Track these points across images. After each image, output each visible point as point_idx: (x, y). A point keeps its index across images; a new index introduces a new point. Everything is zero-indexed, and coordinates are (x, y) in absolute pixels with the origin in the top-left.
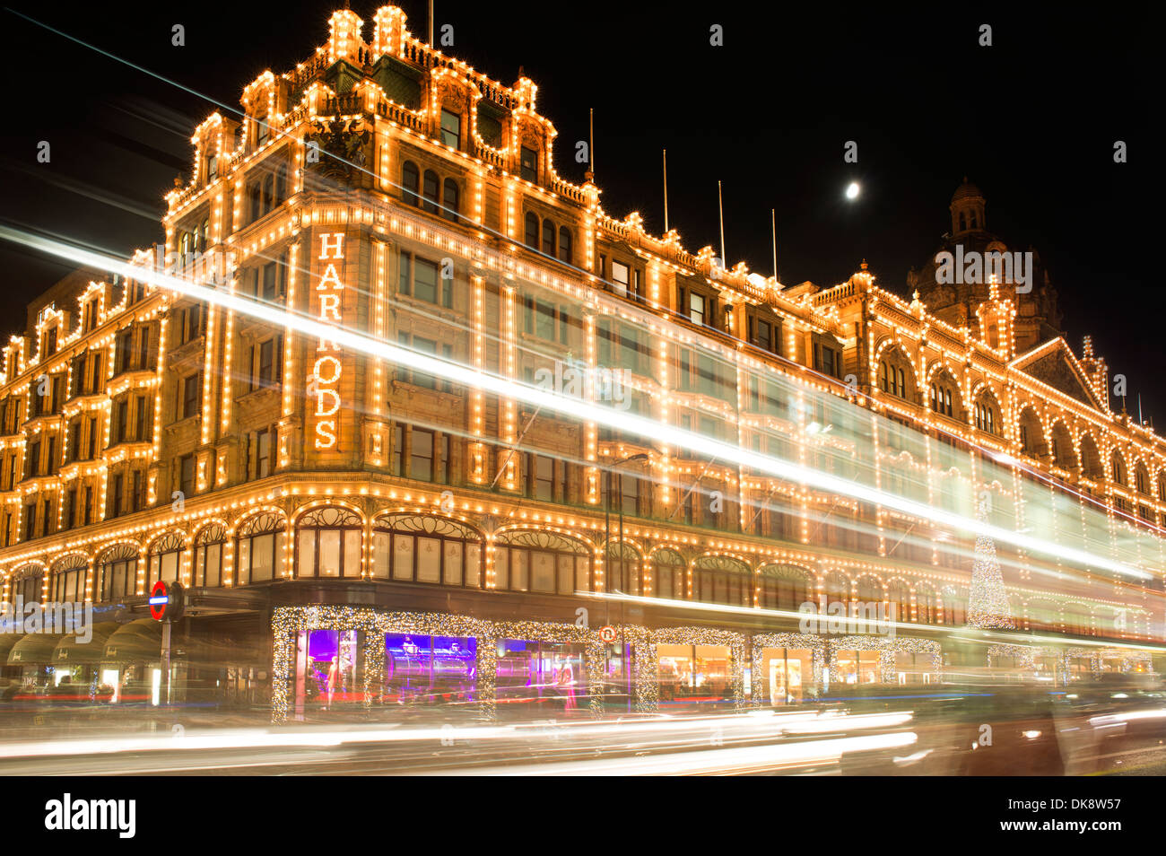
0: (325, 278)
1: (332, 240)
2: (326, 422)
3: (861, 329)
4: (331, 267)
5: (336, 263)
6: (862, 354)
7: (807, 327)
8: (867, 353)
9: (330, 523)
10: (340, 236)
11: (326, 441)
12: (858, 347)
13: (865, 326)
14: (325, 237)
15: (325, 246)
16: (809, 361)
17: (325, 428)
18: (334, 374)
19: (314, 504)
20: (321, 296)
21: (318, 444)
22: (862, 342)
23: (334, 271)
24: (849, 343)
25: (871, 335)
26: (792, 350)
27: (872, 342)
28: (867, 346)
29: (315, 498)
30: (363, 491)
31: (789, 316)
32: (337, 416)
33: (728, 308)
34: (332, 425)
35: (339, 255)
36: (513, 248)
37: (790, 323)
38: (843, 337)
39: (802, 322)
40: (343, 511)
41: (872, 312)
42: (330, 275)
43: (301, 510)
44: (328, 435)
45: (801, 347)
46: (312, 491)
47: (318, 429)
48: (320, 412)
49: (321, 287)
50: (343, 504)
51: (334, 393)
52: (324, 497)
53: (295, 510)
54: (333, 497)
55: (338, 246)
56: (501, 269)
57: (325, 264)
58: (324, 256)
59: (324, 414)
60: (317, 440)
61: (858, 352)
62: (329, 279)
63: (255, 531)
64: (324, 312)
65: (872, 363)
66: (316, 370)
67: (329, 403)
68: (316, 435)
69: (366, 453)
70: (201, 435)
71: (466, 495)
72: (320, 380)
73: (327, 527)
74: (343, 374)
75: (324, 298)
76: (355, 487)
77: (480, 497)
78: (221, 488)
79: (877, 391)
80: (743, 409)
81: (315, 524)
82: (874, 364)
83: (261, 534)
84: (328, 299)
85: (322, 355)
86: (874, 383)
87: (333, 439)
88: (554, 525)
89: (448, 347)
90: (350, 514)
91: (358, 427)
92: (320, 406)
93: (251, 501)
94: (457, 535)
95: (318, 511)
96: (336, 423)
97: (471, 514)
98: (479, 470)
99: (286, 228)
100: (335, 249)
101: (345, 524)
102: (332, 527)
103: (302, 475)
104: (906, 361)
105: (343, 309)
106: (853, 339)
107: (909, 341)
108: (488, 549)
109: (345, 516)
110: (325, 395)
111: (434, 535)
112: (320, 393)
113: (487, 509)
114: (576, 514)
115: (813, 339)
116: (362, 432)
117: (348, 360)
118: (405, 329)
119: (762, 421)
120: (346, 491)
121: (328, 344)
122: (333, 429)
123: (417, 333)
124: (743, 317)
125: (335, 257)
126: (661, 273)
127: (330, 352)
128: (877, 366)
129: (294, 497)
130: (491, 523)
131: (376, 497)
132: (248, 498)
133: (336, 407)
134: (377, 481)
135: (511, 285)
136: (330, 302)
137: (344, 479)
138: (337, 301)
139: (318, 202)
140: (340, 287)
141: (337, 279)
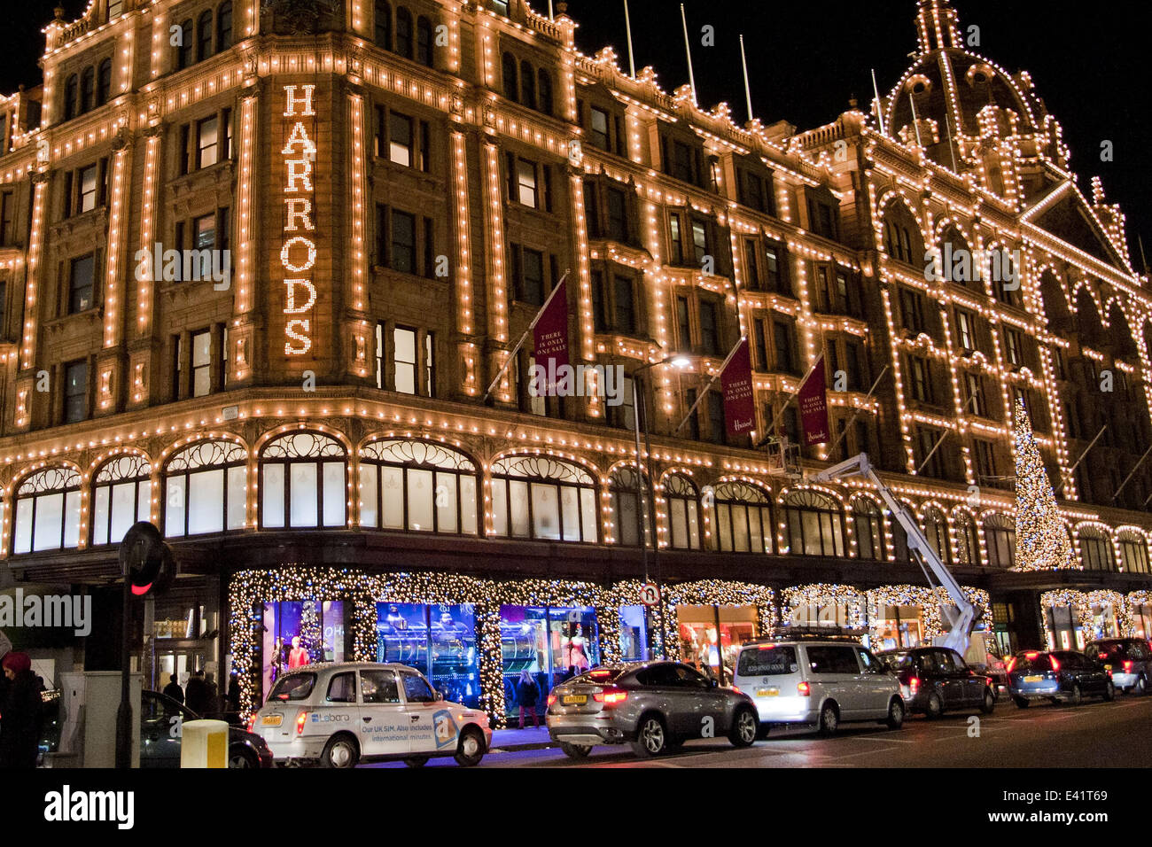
0: (292, 140)
1: (299, 93)
2: (299, 322)
3: (858, 181)
4: (299, 126)
5: (306, 120)
6: (862, 211)
7: (799, 179)
8: (868, 209)
9: (303, 454)
10: (309, 89)
11: (299, 345)
12: (857, 202)
13: (863, 176)
14: (290, 89)
15: (291, 100)
16: (805, 221)
17: (298, 329)
18: (307, 260)
19: (284, 429)
20: (287, 162)
21: (289, 350)
22: (861, 195)
23: (303, 131)
24: (845, 197)
25: (871, 187)
26: (785, 208)
27: (872, 196)
28: (867, 201)
29: (283, 421)
30: (347, 411)
31: (779, 167)
32: (311, 314)
33: (714, 159)
34: (306, 325)
35: (309, 112)
36: (494, 97)
37: (781, 175)
38: (838, 190)
39: (793, 173)
40: (319, 437)
41: (870, 159)
42: (299, 136)
43: (267, 436)
44: (302, 338)
45: (793, 203)
46: (280, 412)
47: (289, 331)
48: (290, 308)
49: (288, 150)
50: (321, 428)
51: (308, 284)
52: (297, 420)
53: (258, 437)
54: (308, 420)
55: (308, 101)
56: (480, 122)
57: (292, 121)
58: (290, 112)
59: (298, 311)
60: (288, 344)
61: (857, 208)
62: (297, 141)
63: (193, 465)
64: (291, 182)
65: (875, 223)
66: (284, 254)
67: (302, 296)
68: (286, 339)
69: (350, 360)
70: (102, 334)
71: (460, 411)
72: (290, 267)
73: (300, 459)
74: (317, 259)
75: (291, 164)
76: (336, 406)
77: (475, 414)
78: (138, 408)
79: (885, 256)
80: (742, 286)
81: (284, 455)
82: (878, 225)
83: (203, 468)
84: (296, 165)
85: (291, 235)
86: (881, 248)
87: (308, 343)
88: (555, 448)
89: (428, 222)
90: (330, 441)
91: (337, 326)
92: (291, 302)
93: (189, 425)
94: (449, 464)
95: (288, 438)
96: (312, 323)
97: (465, 435)
98: (471, 377)
99: (234, 76)
100: (304, 104)
101: (323, 454)
102: (307, 459)
103: (268, 390)
104: (911, 218)
105: (314, 178)
106: (851, 193)
107: (911, 193)
108: (486, 483)
109: (323, 444)
110: (297, 286)
111: (426, 466)
112: (290, 283)
113: (482, 428)
114: (581, 431)
115: (806, 194)
116: (343, 333)
117: (322, 241)
118: (381, 200)
119: (764, 301)
120: (325, 411)
121: (298, 221)
122: (307, 329)
123: (395, 204)
124: (730, 169)
125: (304, 114)
126: (640, 118)
127: (302, 231)
128: (881, 225)
129: (258, 419)
130: (487, 448)
131: (363, 419)
132: (184, 420)
133: (311, 302)
134: (363, 397)
135: (492, 143)
136: (299, 169)
137: (323, 396)
138: (309, 168)
139: (278, 48)
140: (310, 149)
141: (306, 140)
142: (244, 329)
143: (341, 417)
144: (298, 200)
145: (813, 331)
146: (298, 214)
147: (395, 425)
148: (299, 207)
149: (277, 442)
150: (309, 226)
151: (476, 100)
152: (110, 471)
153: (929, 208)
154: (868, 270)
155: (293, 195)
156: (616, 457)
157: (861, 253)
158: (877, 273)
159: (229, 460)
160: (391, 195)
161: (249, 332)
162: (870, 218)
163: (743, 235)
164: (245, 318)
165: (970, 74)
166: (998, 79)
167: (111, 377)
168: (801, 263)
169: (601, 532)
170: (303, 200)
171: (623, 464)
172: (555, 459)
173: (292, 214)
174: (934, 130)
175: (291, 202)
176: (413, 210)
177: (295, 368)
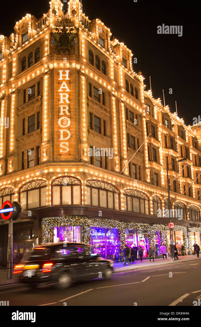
0: (62, 87)
1: (64, 73)
2: (65, 143)
4: (64, 83)
5: (66, 81)
7: (190, 135)
10: (67, 72)
11: (65, 150)
14: (61, 72)
15: (61, 75)
17: (64, 145)
18: (67, 124)
19: (60, 175)
23: (65, 84)
24: (199, 141)
29: (60, 173)
30: (81, 170)
32: (69, 141)
33: (173, 125)
34: (67, 143)
35: (67, 78)
36: (123, 90)
37: (187, 133)
40: (72, 178)
42: (64, 86)
43: (54, 178)
44: (66, 148)
46: (58, 170)
47: (61, 145)
49: (60, 90)
50: (72, 175)
51: (68, 131)
52: (64, 173)
53: (51, 178)
54: (68, 173)
55: (67, 75)
56: (119, 97)
57: (62, 81)
58: (61, 79)
59: (64, 139)
60: (61, 150)
62: (64, 88)
64: (62, 100)
66: (59, 122)
67: (65, 135)
68: (60, 148)
69: (82, 155)
71: (115, 175)
72: (61, 126)
74: (71, 124)
75: (61, 95)
76: (77, 168)
77: (119, 176)
78: (10, 173)
81: (60, 184)
83: (32, 189)
84: (63, 95)
85: (62, 116)
87: (68, 149)
88: (139, 188)
89: (104, 121)
90: (75, 179)
91: (78, 145)
92: (62, 137)
93: (27, 177)
94: (111, 190)
95: (61, 179)
96: (69, 144)
97: (116, 182)
98: (117, 166)
99: (41, 71)
100: (66, 76)
101: (73, 183)
103: (54, 163)
105: (69, 99)
108: (121, 196)
109: (73, 180)
110: (64, 132)
111: (104, 189)
112: (62, 131)
113: (120, 181)
114: (145, 185)
115: (192, 139)
116: (79, 147)
117: (72, 119)
118: (91, 111)
120: (74, 170)
121: (64, 112)
122: (68, 145)
123: (95, 113)
124: (177, 129)
125: (66, 79)
126: (156, 111)
127: (65, 115)
129: (51, 172)
130: (122, 186)
131: (86, 173)
133: (69, 137)
134: (86, 166)
136: (64, 96)
137: (73, 165)
138: (67, 96)
139: (56, 59)
140: (68, 90)
141: (66, 87)
142: (46, 146)
143: (79, 172)
144: (64, 106)
145: (193, 170)
146: (64, 109)
147: (96, 176)
149: (58, 180)
150: (68, 113)
151: (118, 90)
155: (62, 104)
159: (41, 186)
160: (94, 110)
161: (47, 147)
163: (180, 145)
164: (46, 142)
169: (150, 211)
170: (66, 106)
171: (155, 195)
173: (62, 110)
175: (62, 107)
176: (100, 117)
177: (63, 158)
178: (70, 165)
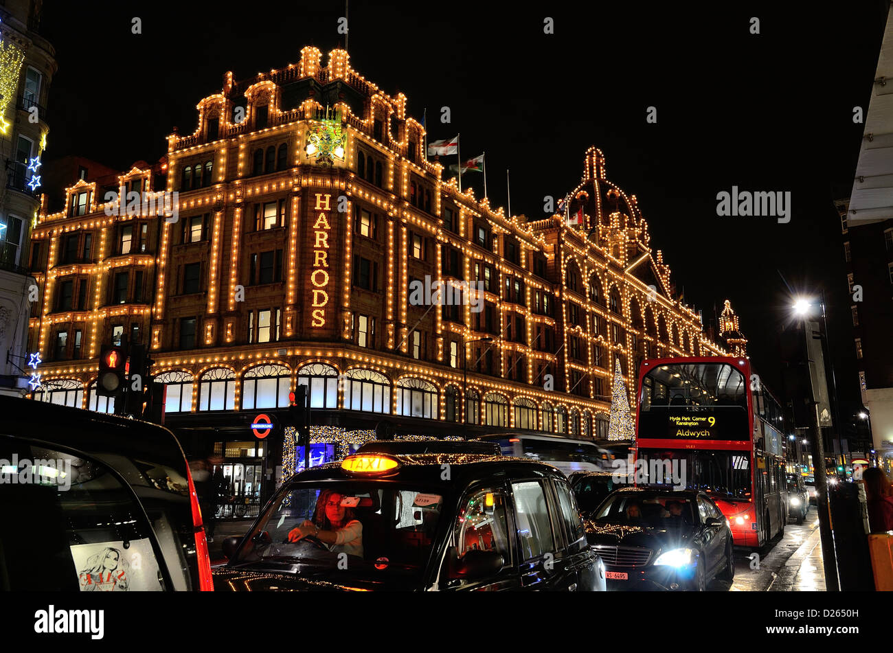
0: (319, 221)
1: (323, 198)
2: (319, 311)
3: (557, 249)
4: (322, 215)
5: (326, 212)
6: (557, 265)
7: (531, 247)
8: (560, 264)
9: (318, 374)
10: (328, 196)
11: (319, 322)
12: (555, 260)
13: (559, 247)
14: (318, 196)
15: (319, 202)
16: (531, 268)
17: (318, 314)
18: (324, 281)
19: (310, 361)
20: (316, 232)
21: (314, 324)
22: (558, 257)
23: (324, 217)
24: (550, 256)
25: (563, 253)
26: (524, 261)
27: (563, 257)
28: (560, 260)
29: (309, 358)
30: (340, 355)
31: (522, 240)
32: (324, 308)
33: (495, 236)
34: (322, 313)
35: (327, 208)
36: (407, 204)
37: (524, 245)
38: (547, 253)
39: (528, 244)
40: (326, 366)
41: (563, 239)
42: (322, 220)
43: (301, 364)
44: (320, 318)
45: (527, 259)
46: (308, 353)
47: (314, 314)
48: (315, 304)
49: (316, 226)
50: (328, 362)
51: (323, 292)
52: (316, 357)
53: (297, 364)
54: (321, 358)
55: (327, 202)
56: (400, 216)
57: (319, 212)
58: (318, 208)
59: (318, 305)
60: (313, 321)
61: (555, 263)
62: (322, 222)
63: (259, 375)
64: (317, 242)
65: (562, 271)
66: (313, 278)
67: (321, 298)
68: (313, 318)
69: (342, 331)
70: (206, 306)
71: (386, 356)
72: (316, 284)
73: (316, 376)
74: (329, 281)
75: (318, 233)
76: (335, 352)
77: (392, 358)
78: (228, 345)
79: (565, 288)
80: (503, 299)
81: (309, 374)
82: (564, 272)
83: (265, 377)
84: (320, 234)
85: (317, 268)
86: (564, 283)
87: (323, 321)
88: (424, 375)
89: (376, 264)
90: (331, 368)
91: (336, 314)
92: (316, 301)
93: (259, 356)
94: (379, 381)
95: (311, 366)
96: (325, 311)
97: (387, 368)
98: (391, 340)
99: (287, 184)
100: (325, 204)
101: (327, 374)
102: (320, 376)
103: (303, 343)
104: (578, 269)
105: (328, 241)
106: (553, 255)
107: (579, 256)
108: (395, 390)
109: (327, 369)
110: (319, 294)
111: (370, 381)
112: (316, 292)
113: (394, 365)
114: (434, 367)
115: (533, 255)
116: (339, 317)
117: (331, 272)
118: (358, 253)
119: (512, 307)
120: (330, 354)
121: (320, 262)
122: (323, 315)
123: (363, 256)
124: (502, 241)
125: (325, 209)
126: (465, 214)
127: (322, 267)
128: (565, 272)
129: (298, 356)
130: (396, 373)
131: (346, 358)
132: (256, 353)
133: (326, 302)
134: (347, 348)
135: (392, 220)
136: (322, 236)
137: (329, 347)
138: (326, 236)
139: (312, 173)
140: (327, 227)
141: (325, 222)
142: (291, 312)
143: (337, 357)
144: (321, 252)
145: (532, 322)
146: (320, 258)
147: (360, 362)
148: (321, 255)
149: (305, 367)
150: (325, 265)
151: (398, 205)
152: (210, 375)
153: (587, 264)
154: (557, 294)
155: (318, 249)
156: (448, 380)
157: (555, 285)
158: (561, 295)
159: (280, 374)
160: (361, 251)
161: (294, 313)
162: (561, 268)
163: (505, 274)
164: (292, 307)
165: (608, 194)
166: (621, 198)
167: (212, 328)
168: (529, 289)
169: (439, 414)
170: (323, 252)
171: (450, 383)
172: (422, 380)
173: (317, 258)
174: (588, 220)
175: (317, 252)
176: (369, 258)
177: (315, 333)
178: (324, 346)
